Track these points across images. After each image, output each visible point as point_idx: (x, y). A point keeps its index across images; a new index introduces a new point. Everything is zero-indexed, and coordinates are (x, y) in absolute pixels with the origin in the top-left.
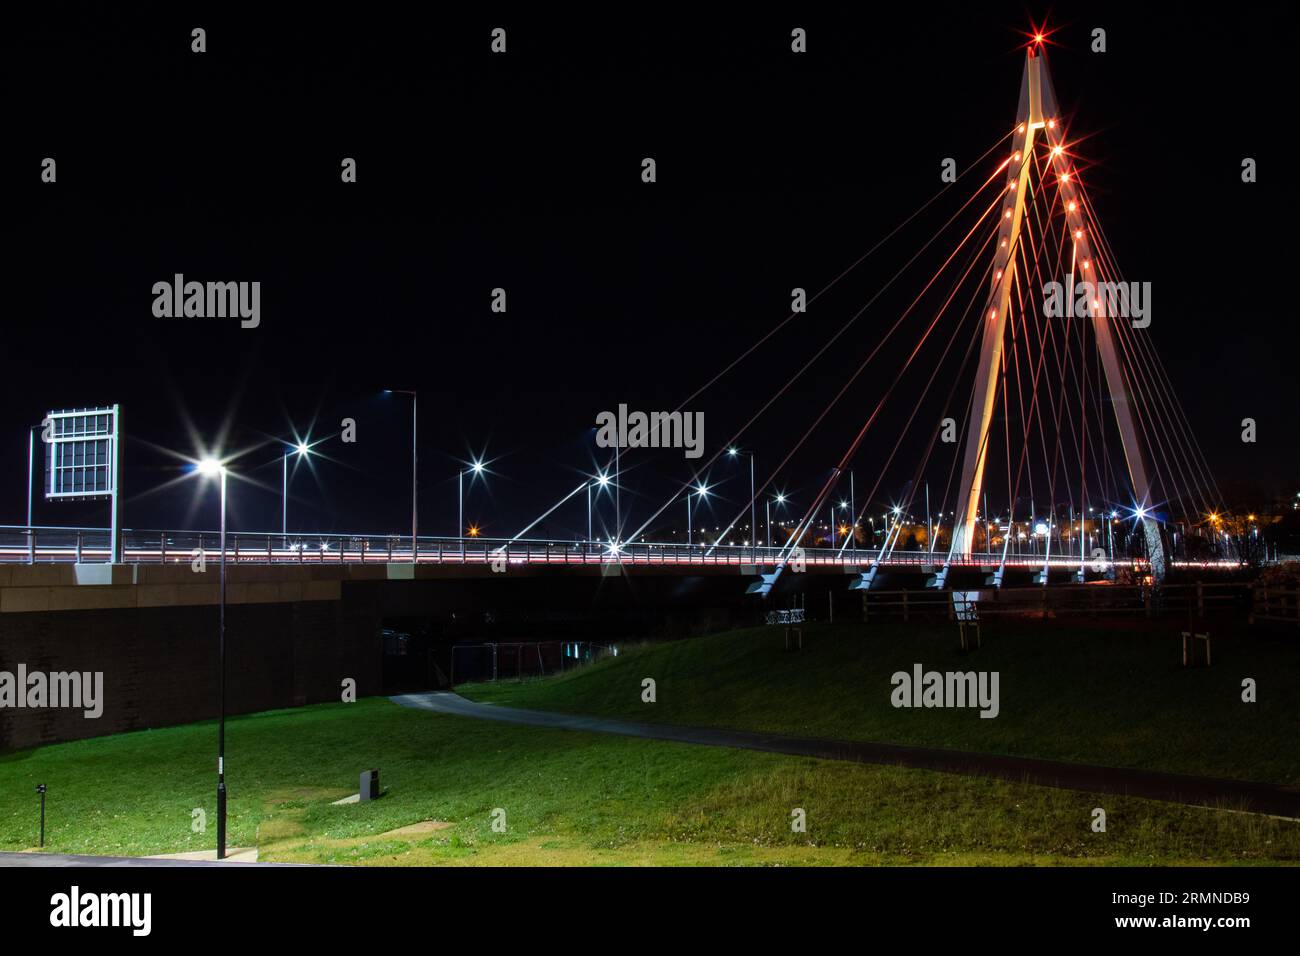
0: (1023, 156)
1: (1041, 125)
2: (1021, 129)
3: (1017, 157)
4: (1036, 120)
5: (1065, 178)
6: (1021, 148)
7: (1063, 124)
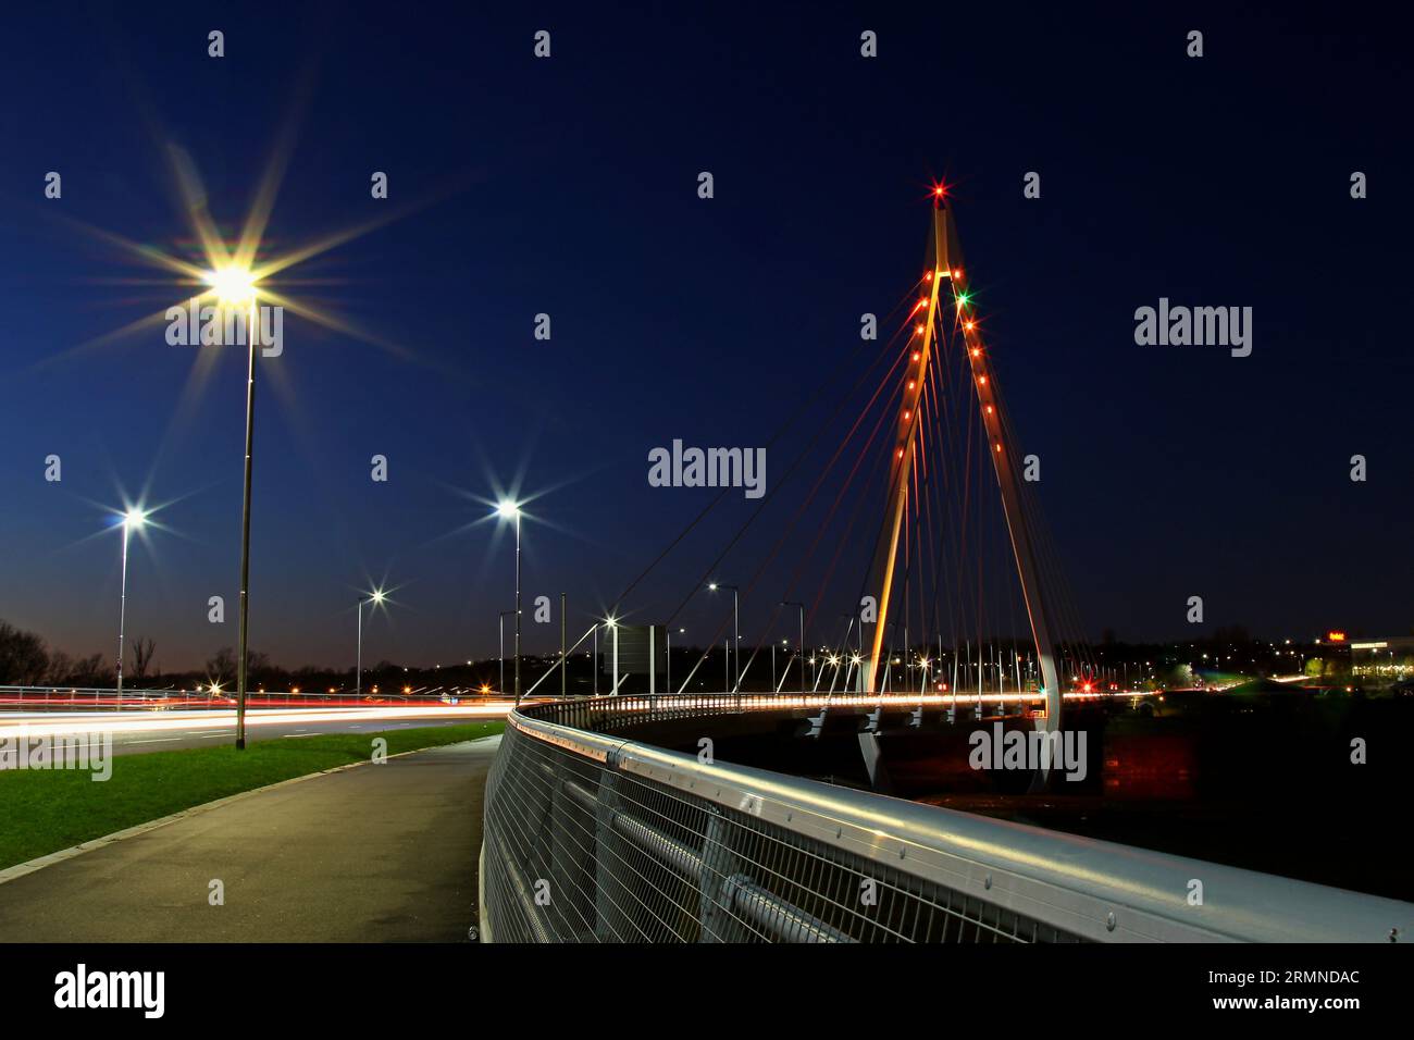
0: (930, 304)
1: (948, 274)
2: (929, 277)
3: (924, 303)
4: (942, 270)
5: (970, 326)
6: (928, 294)
7: (966, 275)
